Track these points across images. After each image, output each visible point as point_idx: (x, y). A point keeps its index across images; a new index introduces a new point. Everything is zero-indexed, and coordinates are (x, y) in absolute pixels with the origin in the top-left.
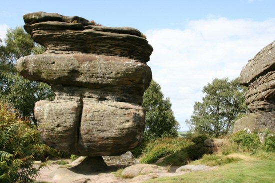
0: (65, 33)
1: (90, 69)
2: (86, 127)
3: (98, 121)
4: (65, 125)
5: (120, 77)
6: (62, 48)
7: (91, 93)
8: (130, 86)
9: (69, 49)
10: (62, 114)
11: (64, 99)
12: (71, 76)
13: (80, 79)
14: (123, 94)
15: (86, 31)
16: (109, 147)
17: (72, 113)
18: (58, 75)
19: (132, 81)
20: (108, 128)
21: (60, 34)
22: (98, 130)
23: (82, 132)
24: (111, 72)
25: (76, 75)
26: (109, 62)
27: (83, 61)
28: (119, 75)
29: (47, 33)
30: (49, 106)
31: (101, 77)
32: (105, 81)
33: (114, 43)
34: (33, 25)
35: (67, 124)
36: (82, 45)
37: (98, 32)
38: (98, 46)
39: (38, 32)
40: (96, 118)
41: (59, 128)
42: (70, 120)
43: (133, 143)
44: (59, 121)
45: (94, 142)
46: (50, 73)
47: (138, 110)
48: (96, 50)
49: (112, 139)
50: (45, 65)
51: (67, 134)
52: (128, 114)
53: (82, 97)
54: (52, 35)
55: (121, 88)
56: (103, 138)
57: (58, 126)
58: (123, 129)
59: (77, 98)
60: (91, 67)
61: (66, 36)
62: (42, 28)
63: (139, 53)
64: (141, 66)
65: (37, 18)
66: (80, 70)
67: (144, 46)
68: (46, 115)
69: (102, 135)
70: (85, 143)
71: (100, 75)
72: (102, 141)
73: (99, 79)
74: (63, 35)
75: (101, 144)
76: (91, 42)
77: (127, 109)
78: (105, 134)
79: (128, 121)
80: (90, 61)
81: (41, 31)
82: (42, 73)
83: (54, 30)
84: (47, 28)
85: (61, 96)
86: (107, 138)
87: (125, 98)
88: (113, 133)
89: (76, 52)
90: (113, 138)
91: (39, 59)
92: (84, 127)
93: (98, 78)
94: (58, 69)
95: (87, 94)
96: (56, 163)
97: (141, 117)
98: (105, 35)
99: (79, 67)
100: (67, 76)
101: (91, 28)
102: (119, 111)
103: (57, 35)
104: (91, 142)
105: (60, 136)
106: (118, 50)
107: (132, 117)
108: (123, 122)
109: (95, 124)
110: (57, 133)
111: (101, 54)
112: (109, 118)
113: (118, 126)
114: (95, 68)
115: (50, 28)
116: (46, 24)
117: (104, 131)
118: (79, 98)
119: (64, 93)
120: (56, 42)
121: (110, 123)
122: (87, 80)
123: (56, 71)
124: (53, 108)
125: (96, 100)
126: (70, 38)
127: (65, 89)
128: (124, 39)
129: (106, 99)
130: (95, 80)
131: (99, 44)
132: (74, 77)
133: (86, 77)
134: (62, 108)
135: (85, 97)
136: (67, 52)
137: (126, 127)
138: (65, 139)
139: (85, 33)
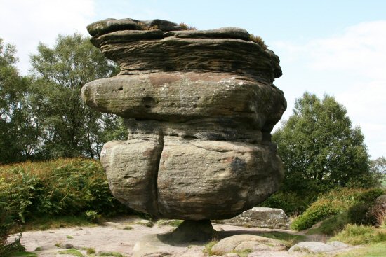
0: (138, 46)
1: (168, 95)
2: (164, 178)
3: (180, 170)
4: (135, 175)
5: (212, 103)
6: (137, 66)
7: (174, 129)
8: (231, 117)
9: (146, 67)
10: (132, 160)
11: (138, 138)
12: (143, 105)
13: (156, 110)
14: (221, 128)
15: (165, 39)
16: (198, 208)
17: (145, 159)
18: (126, 105)
19: (231, 109)
20: (194, 181)
21: (132, 47)
22: (180, 184)
23: (159, 186)
24: (199, 98)
25: (151, 104)
26: (196, 82)
27: (160, 84)
28: (210, 101)
29: (116, 48)
30: (117, 149)
31: (185, 106)
32: (189, 111)
33: (207, 53)
34: (99, 38)
35: (138, 174)
36: (164, 60)
37: (181, 40)
38: (185, 59)
39: (106, 47)
40: (177, 166)
41: (128, 180)
42: (141, 169)
43: (236, 203)
44: (127, 170)
45: (176, 200)
46: (116, 104)
47: (243, 153)
48: (183, 66)
49: (200, 197)
50: (110, 92)
51: (139, 188)
52: (224, 159)
53: (162, 135)
54: (123, 50)
55: (216, 120)
56: (187, 194)
57: (126, 177)
58: (215, 181)
59: (155, 137)
60: (170, 91)
61: (140, 49)
62: (110, 41)
63: (249, 64)
64: (243, 86)
65: (102, 28)
66: (155, 96)
67: (255, 53)
68: (111, 162)
69: (186, 190)
70: (165, 202)
71: (182, 102)
72: (187, 198)
73: (181, 109)
74: (136, 48)
75: (186, 203)
76: (175, 54)
77: (224, 151)
78: (190, 189)
79: (224, 170)
80: (170, 83)
81: (109, 46)
82: (107, 103)
83: (125, 42)
84: (115, 41)
85: (135, 135)
86: (194, 195)
87: (224, 135)
88: (201, 188)
89: (157, 71)
90: (202, 196)
91: (103, 84)
92: (162, 178)
93: (179, 106)
94: (126, 96)
95: (169, 130)
96: (168, 223)
97: (245, 164)
98: (192, 43)
99: (153, 93)
100: (138, 107)
101: (173, 35)
102: (211, 155)
103: (128, 48)
104: (171, 200)
105: (130, 190)
106: (215, 64)
107: (229, 163)
108: (216, 172)
109: (175, 174)
110: (126, 187)
111: (191, 71)
112: (195, 165)
113: (208, 178)
114: (175, 92)
115: (119, 40)
116: (113, 35)
117: (188, 185)
118: (158, 137)
119: (138, 131)
120: (129, 59)
121: (196, 173)
122: (165, 111)
123: (124, 100)
124: (121, 152)
125: (180, 139)
126: (145, 52)
127: (140, 124)
128: (220, 46)
129: (195, 138)
130: (176, 110)
131: (185, 57)
132: (149, 107)
133: (163, 106)
134: (132, 151)
135: (166, 135)
136: (144, 72)
137: (220, 179)
138: (137, 194)
139: (164, 42)
